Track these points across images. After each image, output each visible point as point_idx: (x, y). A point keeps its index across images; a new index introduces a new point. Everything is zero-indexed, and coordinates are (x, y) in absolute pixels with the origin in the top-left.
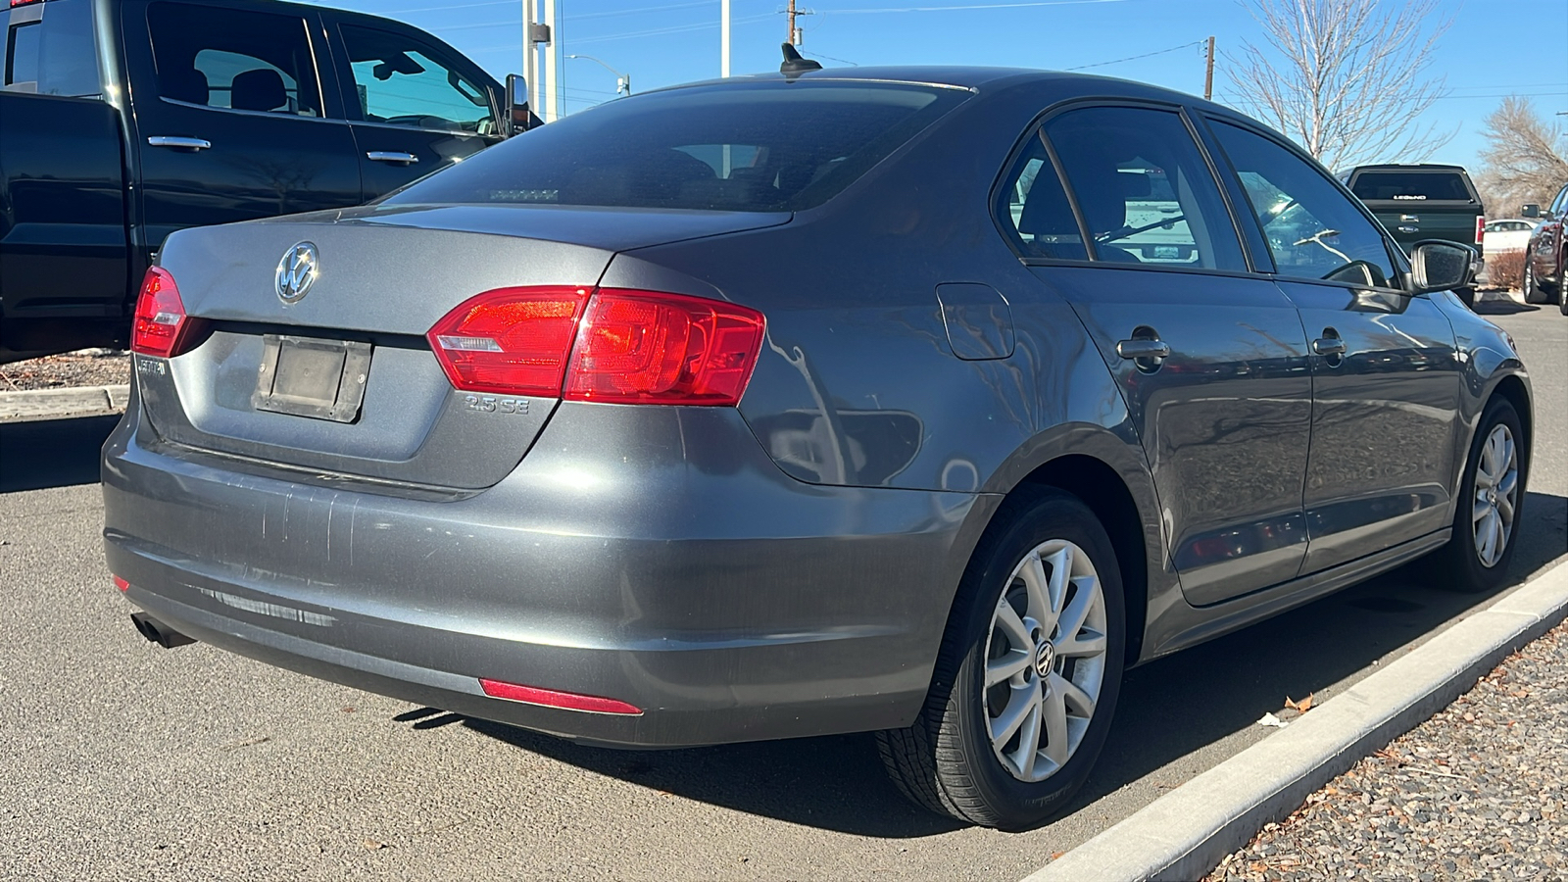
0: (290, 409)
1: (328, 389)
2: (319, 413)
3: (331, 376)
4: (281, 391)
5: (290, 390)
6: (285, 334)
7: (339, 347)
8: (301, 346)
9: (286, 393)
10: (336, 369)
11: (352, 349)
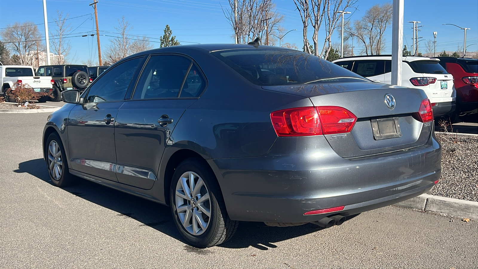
0: (388, 137)
1: (394, 130)
2: (395, 136)
3: (393, 127)
4: (382, 133)
5: (385, 133)
6: (378, 119)
7: (392, 119)
8: (384, 121)
9: (384, 134)
10: (393, 125)
11: (395, 119)
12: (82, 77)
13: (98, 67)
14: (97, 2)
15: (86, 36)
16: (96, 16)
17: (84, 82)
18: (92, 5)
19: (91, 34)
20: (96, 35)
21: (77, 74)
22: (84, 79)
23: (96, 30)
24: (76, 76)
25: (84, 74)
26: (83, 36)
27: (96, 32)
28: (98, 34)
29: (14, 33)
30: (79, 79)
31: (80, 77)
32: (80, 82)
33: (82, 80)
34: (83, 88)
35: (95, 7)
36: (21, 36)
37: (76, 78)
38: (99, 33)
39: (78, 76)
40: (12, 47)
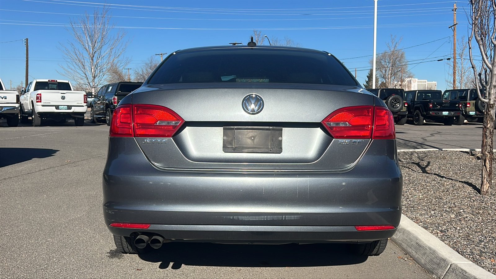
12: (396, 100)
13: (416, 91)
14: (457, 24)
15: (442, 60)
16: (454, 39)
17: (397, 106)
18: (451, 27)
19: (448, 58)
20: (453, 59)
21: (391, 98)
22: (398, 103)
23: (453, 54)
24: (390, 100)
25: (398, 97)
26: (438, 61)
27: (453, 55)
28: (454, 58)
29: (382, 61)
30: (393, 102)
31: (394, 101)
32: (394, 106)
33: (395, 104)
34: (396, 112)
35: (454, 29)
36: (388, 63)
37: (389, 101)
38: (456, 56)
39: (391, 100)
40: (379, 74)
